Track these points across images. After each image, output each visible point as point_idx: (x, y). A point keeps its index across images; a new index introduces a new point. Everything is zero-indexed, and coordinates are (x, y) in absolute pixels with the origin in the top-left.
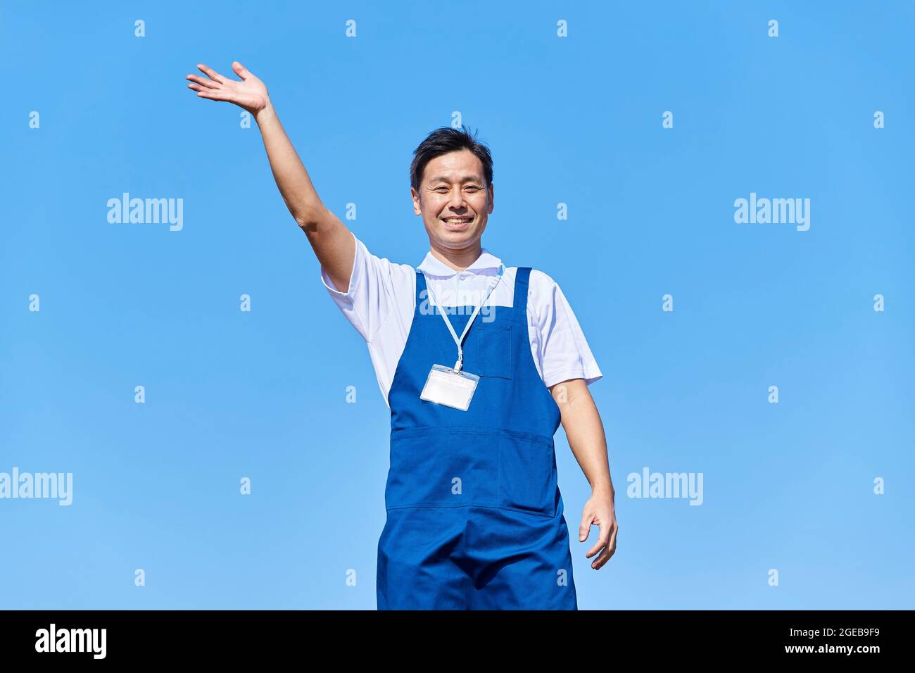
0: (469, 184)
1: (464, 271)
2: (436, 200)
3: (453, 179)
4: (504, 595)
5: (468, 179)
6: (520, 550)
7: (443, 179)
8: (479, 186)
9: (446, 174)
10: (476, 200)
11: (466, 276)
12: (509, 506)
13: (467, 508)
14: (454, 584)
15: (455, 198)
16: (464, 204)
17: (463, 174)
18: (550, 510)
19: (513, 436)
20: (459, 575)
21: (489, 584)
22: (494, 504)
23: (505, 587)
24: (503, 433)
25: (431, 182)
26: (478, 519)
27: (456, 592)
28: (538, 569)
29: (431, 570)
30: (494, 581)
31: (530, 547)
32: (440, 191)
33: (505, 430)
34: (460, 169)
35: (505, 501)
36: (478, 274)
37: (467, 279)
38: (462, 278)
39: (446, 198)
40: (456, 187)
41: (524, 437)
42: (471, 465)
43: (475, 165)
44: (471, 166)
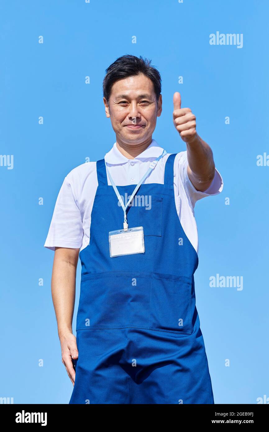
0: (144, 100)
1: (134, 160)
2: (120, 111)
3: (132, 96)
4: (155, 389)
5: (143, 97)
6: (165, 358)
7: (124, 97)
8: (150, 101)
9: (127, 93)
10: (147, 111)
11: (135, 163)
12: (157, 328)
13: (127, 330)
14: (120, 382)
15: (133, 109)
16: (139, 115)
17: (139, 93)
18: (188, 329)
19: (161, 278)
20: (124, 376)
21: (145, 381)
22: (146, 327)
23: (155, 384)
24: (154, 275)
25: (116, 98)
26: (134, 337)
27: (122, 388)
28: (178, 371)
29: (104, 373)
30: (148, 379)
31: (172, 356)
32: (122, 104)
33: (155, 273)
34: (137, 89)
35: (154, 324)
36: (143, 162)
37: (136, 165)
38: (132, 164)
39: (127, 110)
40: (134, 103)
41: (168, 278)
42: (130, 299)
43: (147, 86)
44: (145, 87)
